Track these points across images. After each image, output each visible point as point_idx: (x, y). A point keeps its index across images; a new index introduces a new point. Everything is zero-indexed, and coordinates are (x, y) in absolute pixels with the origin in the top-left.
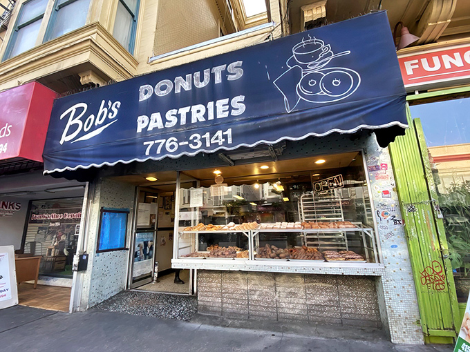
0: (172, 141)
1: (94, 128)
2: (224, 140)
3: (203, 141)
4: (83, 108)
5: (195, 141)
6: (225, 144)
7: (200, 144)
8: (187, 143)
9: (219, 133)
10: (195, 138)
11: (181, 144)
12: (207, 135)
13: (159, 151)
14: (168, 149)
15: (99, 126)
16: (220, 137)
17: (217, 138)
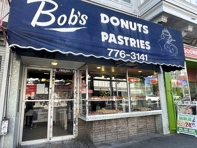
0: (123, 52)
1: (66, 25)
2: (144, 59)
3: (137, 56)
4: (54, 6)
5: (133, 56)
6: (145, 60)
7: (135, 58)
8: (130, 55)
9: (143, 55)
10: (133, 54)
11: (127, 55)
12: (138, 54)
13: (116, 56)
14: (121, 56)
15: (72, 26)
16: (143, 57)
17: (142, 57)
